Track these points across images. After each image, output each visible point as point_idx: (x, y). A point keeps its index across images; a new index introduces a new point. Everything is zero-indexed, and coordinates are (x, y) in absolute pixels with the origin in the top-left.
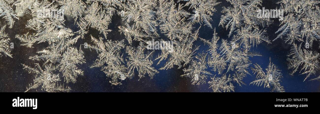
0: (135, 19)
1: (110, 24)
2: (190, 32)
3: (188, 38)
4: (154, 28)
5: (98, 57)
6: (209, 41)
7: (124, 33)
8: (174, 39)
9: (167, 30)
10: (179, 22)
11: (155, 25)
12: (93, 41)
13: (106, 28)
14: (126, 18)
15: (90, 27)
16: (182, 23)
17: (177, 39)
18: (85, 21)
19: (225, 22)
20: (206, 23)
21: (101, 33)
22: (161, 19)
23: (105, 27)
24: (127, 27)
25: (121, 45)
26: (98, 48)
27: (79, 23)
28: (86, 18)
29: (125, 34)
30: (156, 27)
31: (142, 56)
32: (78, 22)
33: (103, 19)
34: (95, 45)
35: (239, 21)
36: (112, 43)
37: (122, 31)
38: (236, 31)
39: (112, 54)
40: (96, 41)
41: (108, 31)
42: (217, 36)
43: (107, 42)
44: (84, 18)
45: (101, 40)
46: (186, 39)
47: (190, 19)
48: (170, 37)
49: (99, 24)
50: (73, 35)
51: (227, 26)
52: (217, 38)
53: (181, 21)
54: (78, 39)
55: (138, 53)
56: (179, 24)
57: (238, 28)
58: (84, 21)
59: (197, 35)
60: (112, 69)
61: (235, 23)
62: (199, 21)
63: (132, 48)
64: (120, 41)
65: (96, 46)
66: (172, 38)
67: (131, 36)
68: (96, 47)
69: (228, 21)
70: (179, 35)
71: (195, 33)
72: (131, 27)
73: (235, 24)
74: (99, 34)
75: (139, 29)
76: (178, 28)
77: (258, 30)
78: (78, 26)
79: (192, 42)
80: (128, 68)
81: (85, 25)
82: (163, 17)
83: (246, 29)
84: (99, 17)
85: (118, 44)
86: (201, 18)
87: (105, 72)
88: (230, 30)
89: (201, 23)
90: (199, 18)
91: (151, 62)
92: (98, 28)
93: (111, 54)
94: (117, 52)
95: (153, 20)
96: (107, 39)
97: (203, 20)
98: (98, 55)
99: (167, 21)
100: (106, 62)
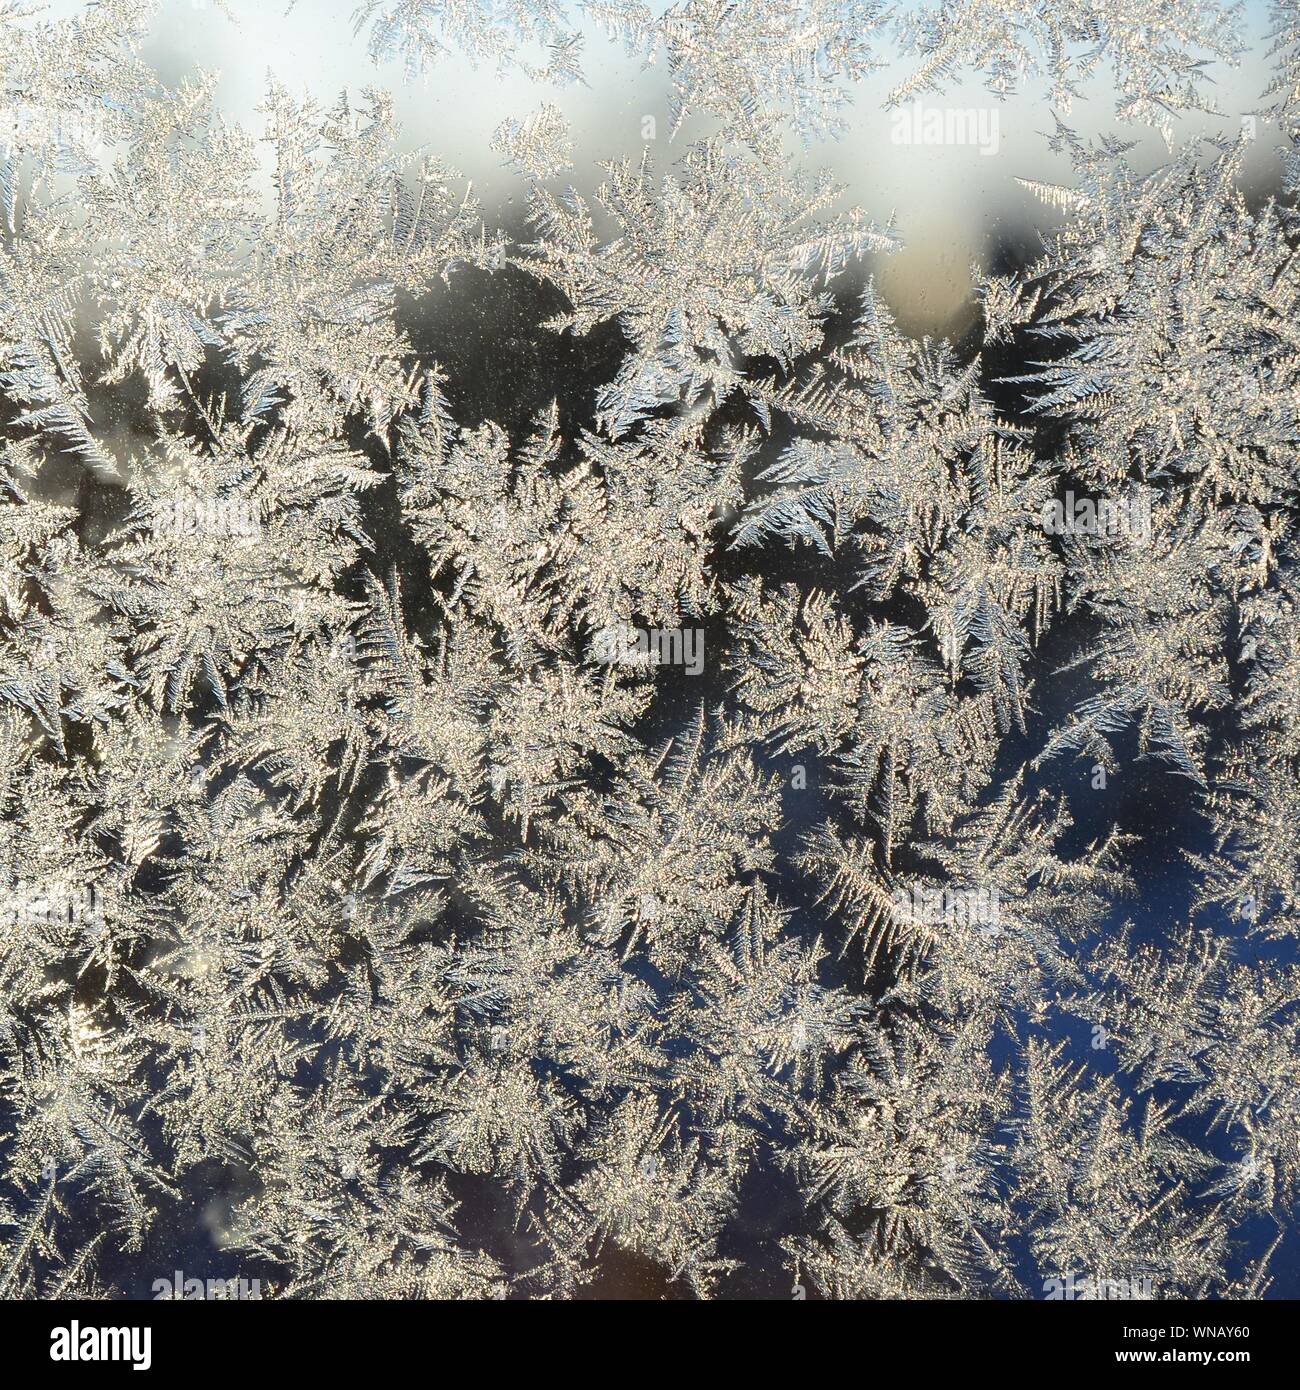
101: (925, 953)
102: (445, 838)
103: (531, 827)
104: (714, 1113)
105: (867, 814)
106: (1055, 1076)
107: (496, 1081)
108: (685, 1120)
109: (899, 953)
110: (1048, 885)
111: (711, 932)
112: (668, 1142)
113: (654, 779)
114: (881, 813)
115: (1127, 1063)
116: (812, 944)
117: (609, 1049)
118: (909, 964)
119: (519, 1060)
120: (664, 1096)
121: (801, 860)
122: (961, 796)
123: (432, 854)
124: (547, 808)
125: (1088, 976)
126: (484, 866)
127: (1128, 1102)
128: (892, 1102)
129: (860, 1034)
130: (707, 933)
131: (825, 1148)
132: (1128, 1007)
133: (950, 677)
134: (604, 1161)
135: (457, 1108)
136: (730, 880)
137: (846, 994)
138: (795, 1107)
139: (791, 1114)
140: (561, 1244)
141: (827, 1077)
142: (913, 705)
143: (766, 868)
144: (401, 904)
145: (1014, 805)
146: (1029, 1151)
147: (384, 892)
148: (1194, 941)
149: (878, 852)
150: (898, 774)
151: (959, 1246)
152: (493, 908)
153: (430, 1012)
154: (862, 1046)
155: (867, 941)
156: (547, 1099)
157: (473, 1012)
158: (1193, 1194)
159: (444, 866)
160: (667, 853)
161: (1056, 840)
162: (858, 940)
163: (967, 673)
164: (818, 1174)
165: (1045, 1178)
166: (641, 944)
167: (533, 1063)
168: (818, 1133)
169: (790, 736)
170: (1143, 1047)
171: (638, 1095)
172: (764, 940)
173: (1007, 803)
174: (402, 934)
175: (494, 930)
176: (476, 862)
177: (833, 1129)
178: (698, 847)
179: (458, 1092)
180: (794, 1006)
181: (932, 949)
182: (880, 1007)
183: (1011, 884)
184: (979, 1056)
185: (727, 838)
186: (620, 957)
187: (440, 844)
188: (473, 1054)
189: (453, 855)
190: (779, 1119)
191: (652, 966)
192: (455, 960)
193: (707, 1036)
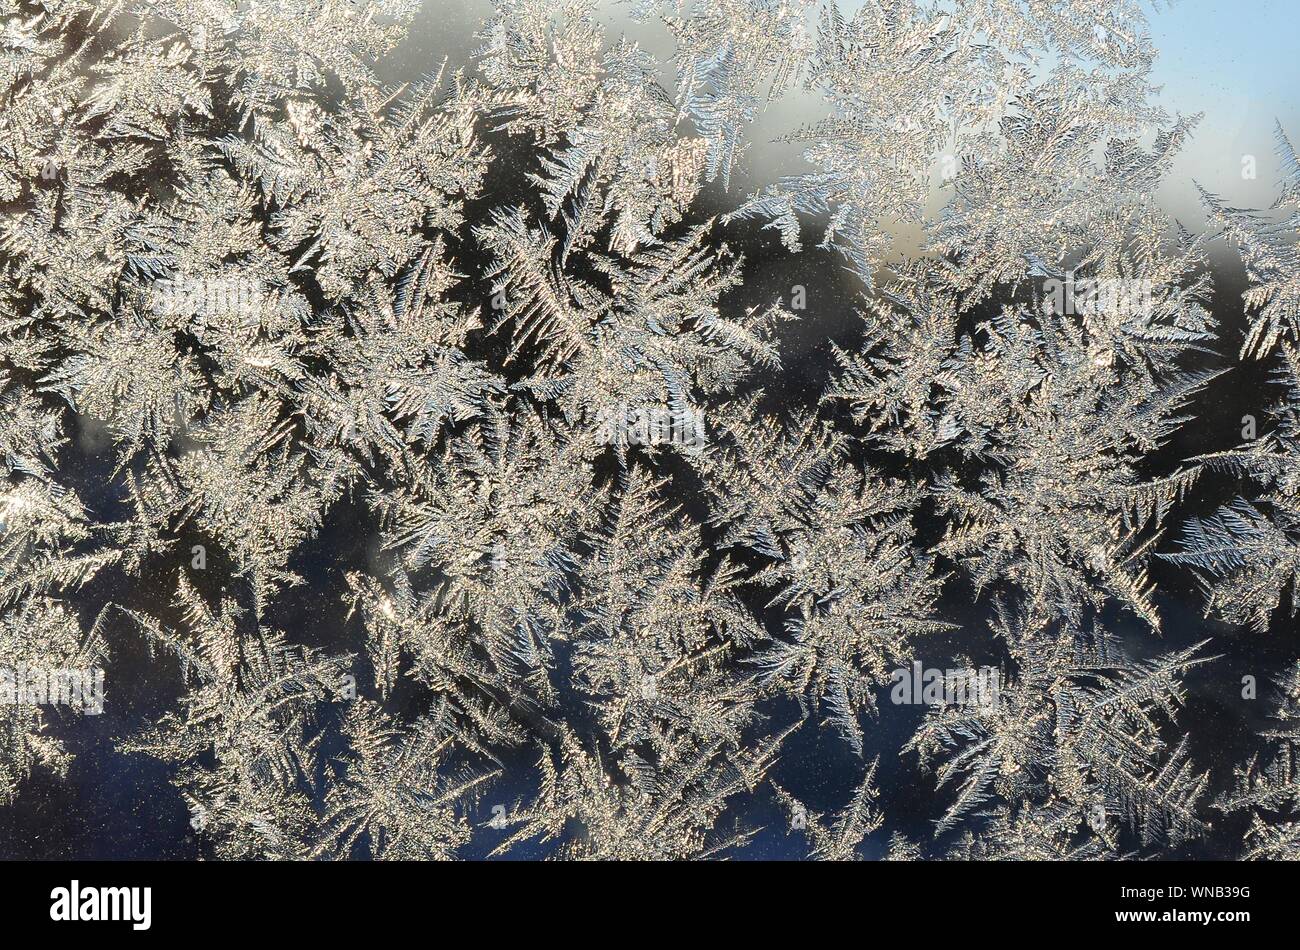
0: (453, 558)
1: (307, 541)
2: (733, 736)
3: (713, 763)
4: (539, 645)
5: (181, 705)
6: (820, 822)
7: (370, 617)
8: (632, 747)
9: (610, 685)
10: (689, 657)
11: (553, 629)
12: (182, 603)
13: (276, 555)
14: (408, 539)
15: (191, 523)
16: (703, 669)
17: (647, 752)
18: (176, 478)
19: (943, 741)
20: (835, 715)
21: (240, 575)
22: (595, 611)
23: (277, 549)
24: (394, 594)
25: (329, 683)
26: (197, 653)
27: (138, 481)
28: (184, 465)
29: (371, 627)
30: (555, 644)
31: (424, 783)
32: (137, 473)
33: (275, 500)
34: (184, 631)
35: (1022, 766)
36: (283, 653)
37: (360, 602)
38: (984, 814)
39: (262, 714)
40: (199, 609)
41: (282, 576)
42: (873, 805)
43: (257, 635)
44: (174, 461)
45: (225, 616)
46: (698, 768)
47: (755, 665)
48: (610, 727)
49: (245, 525)
50: (81, 532)
51: (946, 771)
52: (871, 820)
53: (704, 661)
54: (104, 568)
55: (408, 755)
56: (682, 672)
57: (1000, 800)
58: (168, 480)
59: (763, 765)
60: (234, 798)
61: (998, 766)
62: (801, 689)
63: (386, 717)
64: (329, 653)
65: (190, 640)
66: (621, 735)
67: (401, 648)
68: (184, 644)
69: (962, 742)
70: (664, 733)
71: (757, 750)
72: (420, 598)
73: (996, 773)
74: (227, 580)
75: (457, 624)
76: (673, 688)
77: (1111, 851)
78: (127, 494)
79: (724, 793)
80: (326, 818)
81: (169, 501)
82: (610, 600)
83: (1045, 823)
84: (261, 487)
85: (313, 671)
86: (818, 675)
87: (191, 800)
88: (954, 799)
89: (809, 702)
90: (807, 675)
91: (465, 828)
92: (232, 545)
93: (256, 709)
94: (296, 713)
95: (552, 600)
96: (264, 621)
97: (828, 693)
98: (185, 694)
99: (629, 631)
100: (218, 745)
101: (568, 357)
102: (170, 104)
103: (251, 119)
104: (327, 437)
105: (559, 212)
106: (647, 507)
107: (139, 341)
108: (300, 433)
109: (546, 348)
110: (701, 332)
111: (381, 271)
112: (276, 448)
113: (377, 115)
114: (572, 216)
115: (717, 518)
116: (469, 313)
117: (252, 345)
118: (550, 361)
119: (167, 328)
120: (287, 408)
121: (483, 233)
122: (649, 226)
123: (152, 114)
124: (272, 109)
125: (708, 428)
126: (195, 140)
127: (705, 554)
128: (492, 482)
129: (484, 409)
130: (378, 270)
131: (417, 502)
132: (735, 468)
133: (677, 114)
134: (212, 446)
135: (95, 353)
136: (415, 229)
137: (483, 369)
138: (403, 455)
139: (397, 462)
140: (146, 507)
141: (441, 438)
142: (634, 129)
143: (452, 231)
144: (109, 149)
145: (694, 250)
146: (600, 567)
147: (97, 133)
148: (814, 428)
149: (557, 251)
150: (599, 185)
151: (507, 633)
152: (191, 181)
153: (101, 256)
154: (483, 421)
155: (520, 327)
156: (180, 370)
157: (140, 270)
158: (735, 658)
159: (160, 129)
160: (366, 186)
161: (722, 294)
162: (511, 323)
163: (692, 115)
164: (401, 524)
165: (606, 598)
166: (314, 261)
167: (179, 335)
168: (415, 487)
169: (514, 118)
170: (736, 507)
171: (265, 395)
172: (427, 294)
173: (690, 245)
174: (100, 177)
175: (185, 202)
176: (189, 135)
177: (431, 489)
178: (396, 190)
179: (102, 340)
180: (432, 364)
181: (575, 355)
182: (511, 391)
183: (668, 319)
184: (586, 467)
185: (424, 190)
186: (291, 265)
187: (163, 107)
188: (126, 309)
189: (171, 122)
190: (383, 462)
191: (317, 284)
192: (140, 217)
193: (345, 364)
